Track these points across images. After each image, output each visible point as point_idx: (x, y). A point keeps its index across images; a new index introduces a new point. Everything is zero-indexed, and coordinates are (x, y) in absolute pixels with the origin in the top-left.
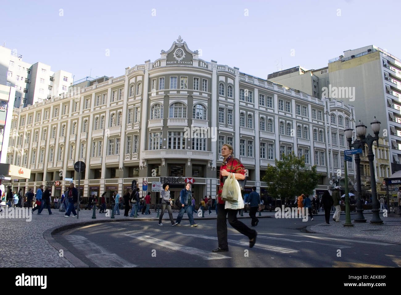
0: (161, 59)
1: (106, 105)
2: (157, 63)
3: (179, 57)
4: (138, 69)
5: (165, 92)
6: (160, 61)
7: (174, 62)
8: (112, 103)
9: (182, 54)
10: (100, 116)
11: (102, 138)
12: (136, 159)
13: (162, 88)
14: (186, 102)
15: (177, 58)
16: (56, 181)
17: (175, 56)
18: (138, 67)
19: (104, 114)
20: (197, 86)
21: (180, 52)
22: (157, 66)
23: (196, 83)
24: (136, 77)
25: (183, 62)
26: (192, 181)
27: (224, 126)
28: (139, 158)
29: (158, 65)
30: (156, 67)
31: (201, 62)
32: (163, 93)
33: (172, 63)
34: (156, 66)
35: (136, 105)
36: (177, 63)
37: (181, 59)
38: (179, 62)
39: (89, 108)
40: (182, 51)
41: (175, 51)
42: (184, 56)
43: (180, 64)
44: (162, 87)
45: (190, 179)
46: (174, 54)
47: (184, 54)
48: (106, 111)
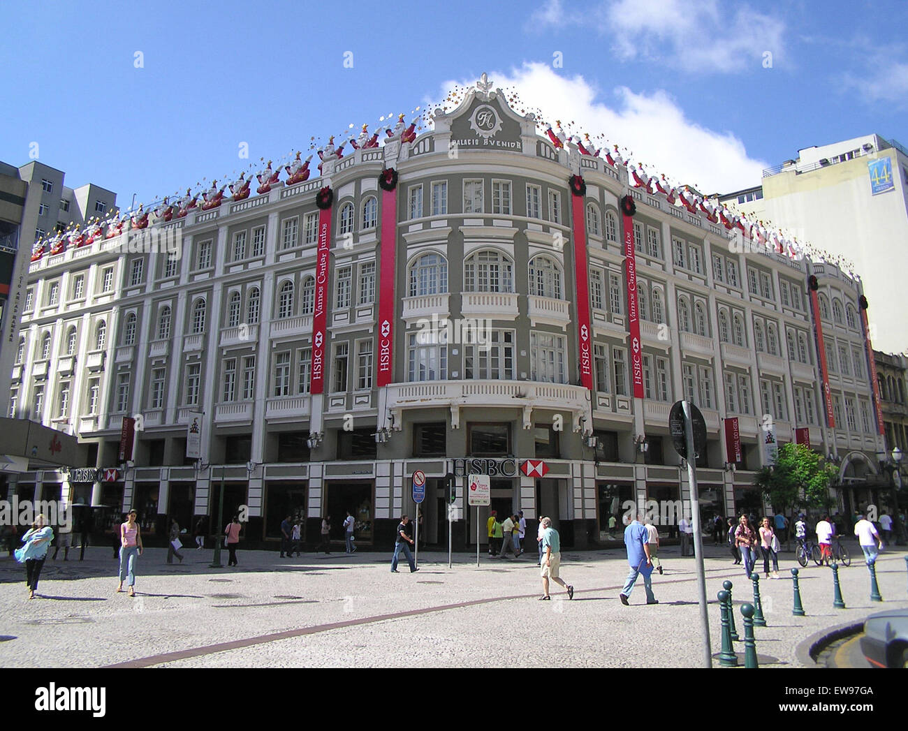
0: (436, 132)
1: (264, 260)
2: (422, 143)
3: (485, 128)
4: (363, 161)
5: (449, 220)
6: (431, 138)
7: (471, 142)
8: (281, 251)
9: (493, 120)
10: (244, 288)
11: (253, 349)
12: (367, 407)
13: (440, 210)
14: (510, 249)
15: (479, 132)
16: (105, 470)
17: (474, 126)
18: (363, 155)
19: (258, 284)
20: (536, 207)
21: (488, 115)
22: (424, 152)
23: (532, 199)
24: (358, 181)
25: (496, 143)
26: (539, 469)
27: (602, 317)
28: (375, 403)
29: (427, 150)
30: (419, 153)
31: (543, 145)
32: (445, 223)
33: (466, 143)
34: (421, 151)
35: (360, 257)
36: (481, 146)
37: (492, 133)
38: (486, 143)
39: (210, 268)
40: (492, 112)
41: (475, 113)
42: (498, 127)
43: (489, 147)
44: (440, 207)
45: (535, 464)
46: (472, 119)
47: (499, 121)
48: (263, 275)
